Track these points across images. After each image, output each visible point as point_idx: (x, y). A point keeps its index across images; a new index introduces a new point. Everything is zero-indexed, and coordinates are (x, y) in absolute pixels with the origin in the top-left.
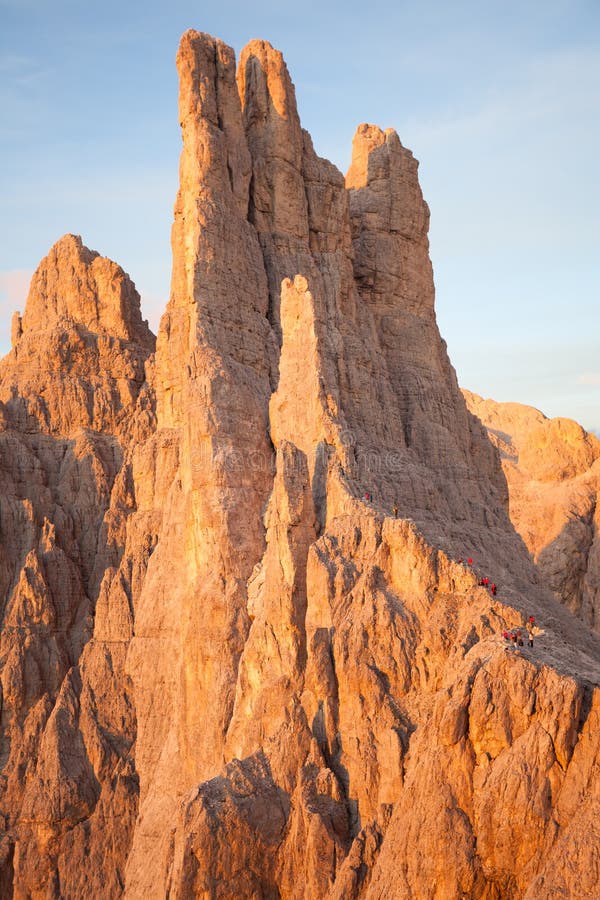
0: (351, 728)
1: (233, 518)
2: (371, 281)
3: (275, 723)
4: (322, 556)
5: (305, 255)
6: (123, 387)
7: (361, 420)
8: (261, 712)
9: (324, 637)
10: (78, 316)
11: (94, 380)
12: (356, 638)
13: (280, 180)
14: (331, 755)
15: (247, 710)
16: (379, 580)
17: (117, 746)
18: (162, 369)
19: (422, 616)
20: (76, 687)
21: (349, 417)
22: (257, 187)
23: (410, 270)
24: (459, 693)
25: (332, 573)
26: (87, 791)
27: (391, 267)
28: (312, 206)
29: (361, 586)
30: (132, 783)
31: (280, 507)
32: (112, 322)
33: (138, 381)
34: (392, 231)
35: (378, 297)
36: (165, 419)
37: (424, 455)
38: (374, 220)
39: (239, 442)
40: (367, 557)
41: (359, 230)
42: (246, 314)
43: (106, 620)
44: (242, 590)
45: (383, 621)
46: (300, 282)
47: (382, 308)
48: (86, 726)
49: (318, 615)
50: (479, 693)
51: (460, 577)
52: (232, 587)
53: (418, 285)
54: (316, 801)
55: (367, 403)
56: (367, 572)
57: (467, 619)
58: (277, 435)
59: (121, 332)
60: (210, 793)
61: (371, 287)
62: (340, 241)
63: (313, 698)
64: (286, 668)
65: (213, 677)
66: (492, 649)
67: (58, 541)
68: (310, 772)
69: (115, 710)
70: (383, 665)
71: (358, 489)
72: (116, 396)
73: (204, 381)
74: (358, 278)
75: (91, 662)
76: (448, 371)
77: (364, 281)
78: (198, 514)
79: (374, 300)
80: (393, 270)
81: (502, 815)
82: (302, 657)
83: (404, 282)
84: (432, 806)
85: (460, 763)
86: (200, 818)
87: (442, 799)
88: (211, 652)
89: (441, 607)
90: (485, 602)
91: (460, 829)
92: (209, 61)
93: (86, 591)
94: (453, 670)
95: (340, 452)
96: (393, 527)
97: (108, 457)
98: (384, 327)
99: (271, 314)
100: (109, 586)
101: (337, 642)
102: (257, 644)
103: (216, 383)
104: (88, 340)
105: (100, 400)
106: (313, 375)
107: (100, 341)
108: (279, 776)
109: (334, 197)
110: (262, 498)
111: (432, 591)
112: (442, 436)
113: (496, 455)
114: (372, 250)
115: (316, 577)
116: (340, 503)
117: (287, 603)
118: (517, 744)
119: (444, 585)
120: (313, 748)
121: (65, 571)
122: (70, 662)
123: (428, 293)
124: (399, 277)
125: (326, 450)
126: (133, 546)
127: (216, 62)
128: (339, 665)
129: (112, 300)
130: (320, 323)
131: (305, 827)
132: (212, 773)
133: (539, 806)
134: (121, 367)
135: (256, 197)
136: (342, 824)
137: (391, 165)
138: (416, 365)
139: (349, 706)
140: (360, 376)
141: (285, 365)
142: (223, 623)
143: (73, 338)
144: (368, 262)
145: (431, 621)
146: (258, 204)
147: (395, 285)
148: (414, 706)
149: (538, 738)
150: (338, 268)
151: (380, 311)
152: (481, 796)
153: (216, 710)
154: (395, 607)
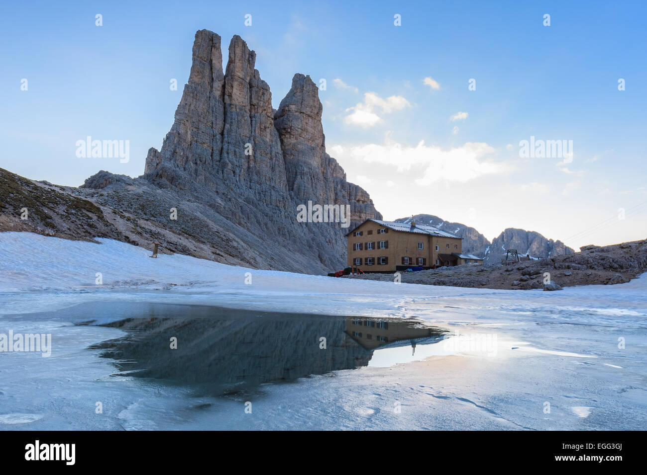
2: (289, 130)
13: (235, 84)
22: (227, 86)
23: (309, 128)
27: (298, 125)
28: (253, 96)
34: (301, 112)
35: (292, 136)
53: (312, 134)
61: (289, 132)
62: (265, 110)
79: (290, 138)
80: (299, 127)
83: (305, 132)
92: (210, 40)
109: (263, 94)
114: (291, 119)
124: (302, 130)
127: (213, 41)
135: (226, 90)
137: (304, 88)
138: (305, 163)
144: (289, 123)
146: (227, 93)
147: (300, 132)
151: (292, 142)
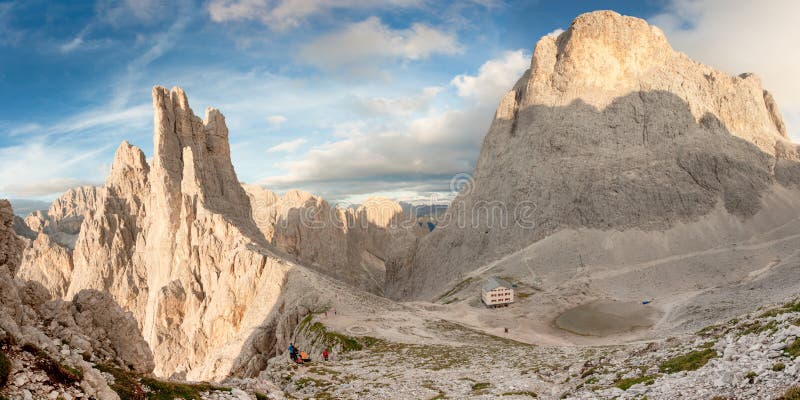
0: (204, 273)
1: (171, 216)
3: (184, 271)
4: (195, 226)
5: (191, 141)
6: (142, 182)
7: (208, 188)
8: (180, 268)
9: (196, 248)
10: (128, 163)
11: (133, 180)
12: (205, 248)
14: (198, 280)
15: (176, 269)
16: (211, 232)
17: (142, 280)
18: (152, 176)
19: (224, 241)
20: (131, 264)
21: (205, 187)
24: (232, 261)
25: (198, 229)
26: (136, 291)
28: (194, 128)
29: (207, 233)
30: (147, 289)
31: (184, 213)
32: (138, 164)
33: (145, 180)
35: (214, 153)
36: (154, 189)
37: (227, 198)
38: (212, 132)
39: (173, 195)
40: (208, 226)
41: (208, 135)
42: (175, 159)
43: (139, 246)
44: (174, 235)
45: (213, 243)
46: (189, 148)
47: (215, 157)
48: (134, 275)
49: (195, 242)
50: (237, 260)
51: (234, 230)
52: (171, 236)
54: (194, 291)
55: (210, 183)
56: (208, 230)
57: (236, 241)
58: (183, 191)
59: (140, 166)
60: (164, 289)
61: (211, 150)
63: (194, 264)
64: (186, 257)
65: (167, 260)
66: (242, 248)
67: (125, 225)
68: (192, 284)
69: (141, 270)
70: (213, 255)
71: (206, 206)
72: (139, 184)
73: (162, 177)
74: (208, 148)
75: (135, 258)
76: (234, 174)
77: (209, 149)
78: (162, 215)
79: (212, 154)
80: (217, 146)
81: (242, 291)
82: (190, 254)
83: (221, 149)
84: (224, 290)
85: (232, 278)
86: (162, 295)
87: (226, 288)
88: (166, 253)
89: (229, 239)
90: (241, 236)
91: (232, 295)
93: (134, 239)
94: (230, 254)
95: (201, 196)
96: (216, 217)
97: (137, 201)
98: (216, 162)
99: (181, 159)
100: (139, 236)
101: (200, 249)
102: (178, 251)
103: (166, 178)
104: (131, 169)
105: (135, 186)
106: (193, 173)
107: (135, 170)
108: (184, 285)
110: (180, 210)
111: (227, 234)
112: (232, 193)
113: (248, 199)
114: (211, 140)
115: (194, 231)
116: (200, 209)
117: (186, 238)
118: (248, 272)
119: (230, 233)
120: (193, 277)
121: (127, 233)
122: (130, 258)
123: (228, 153)
125: (196, 196)
126: (145, 227)
128: (200, 255)
129: (137, 158)
130: (195, 161)
131: (191, 298)
132: (165, 283)
133: (252, 287)
134: (141, 176)
136: (201, 296)
139: (203, 266)
140: (208, 176)
141: (185, 172)
142: (169, 246)
143: (127, 169)
144: (210, 144)
145: (226, 243)
146: (177, 128)
148: (220, 266)
149: (253, 270)
150: (201, 146)
152: (237, 287)
153: (167, 269)
154: (216, 239)
